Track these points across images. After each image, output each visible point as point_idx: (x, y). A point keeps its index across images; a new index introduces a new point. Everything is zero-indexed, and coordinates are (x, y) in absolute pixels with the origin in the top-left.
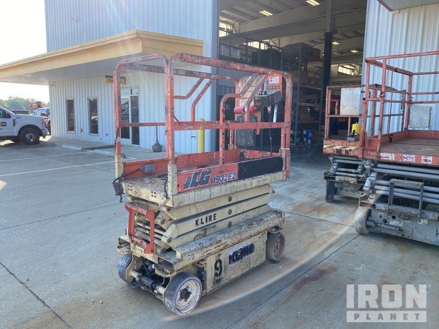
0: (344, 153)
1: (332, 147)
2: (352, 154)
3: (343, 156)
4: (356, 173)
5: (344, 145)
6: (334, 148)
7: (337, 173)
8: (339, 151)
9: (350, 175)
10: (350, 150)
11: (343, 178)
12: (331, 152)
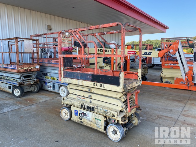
0: (29, 70)
1: (23, 68)
2: (32, 70)
3: (29, 72)
4: (32, 79)
5: (29, 66)
6: (24, 69)
7: (24, 81)
8: (26, 70)
9: (30, 80)
10: (31, 69)
11: (28, 83)
12: (23, 71)
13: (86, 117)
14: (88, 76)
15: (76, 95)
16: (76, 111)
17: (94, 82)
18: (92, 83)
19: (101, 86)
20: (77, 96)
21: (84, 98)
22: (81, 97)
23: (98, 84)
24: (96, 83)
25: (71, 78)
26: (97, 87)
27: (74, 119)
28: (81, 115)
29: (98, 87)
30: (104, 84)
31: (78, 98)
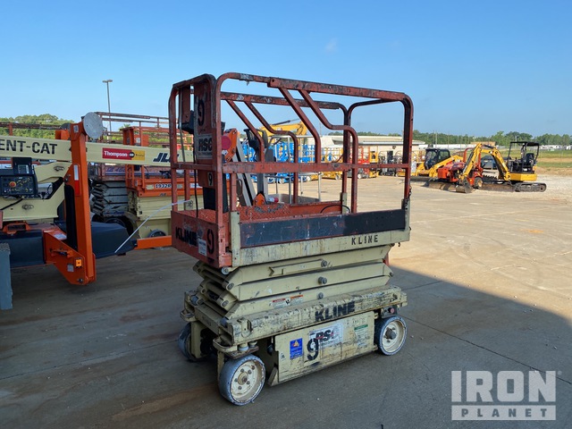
13: (330, 340)
14: (335, 224)
15: (268, 299)
16: (296, 344)
17: (353, 237)
18: (348, 239)
19: (370, 240)
20: (274, 299)
21: (297, 294)
22: (288, 297)
23: (362, 237)
24: (357, 237)
25: (276, 241)
26: (360, 246)
27: (288, 373)
28: (313, 346)
29: (364, 245)
30: (378, 234)
31: (278, 305)
